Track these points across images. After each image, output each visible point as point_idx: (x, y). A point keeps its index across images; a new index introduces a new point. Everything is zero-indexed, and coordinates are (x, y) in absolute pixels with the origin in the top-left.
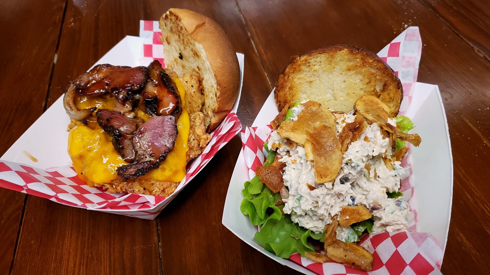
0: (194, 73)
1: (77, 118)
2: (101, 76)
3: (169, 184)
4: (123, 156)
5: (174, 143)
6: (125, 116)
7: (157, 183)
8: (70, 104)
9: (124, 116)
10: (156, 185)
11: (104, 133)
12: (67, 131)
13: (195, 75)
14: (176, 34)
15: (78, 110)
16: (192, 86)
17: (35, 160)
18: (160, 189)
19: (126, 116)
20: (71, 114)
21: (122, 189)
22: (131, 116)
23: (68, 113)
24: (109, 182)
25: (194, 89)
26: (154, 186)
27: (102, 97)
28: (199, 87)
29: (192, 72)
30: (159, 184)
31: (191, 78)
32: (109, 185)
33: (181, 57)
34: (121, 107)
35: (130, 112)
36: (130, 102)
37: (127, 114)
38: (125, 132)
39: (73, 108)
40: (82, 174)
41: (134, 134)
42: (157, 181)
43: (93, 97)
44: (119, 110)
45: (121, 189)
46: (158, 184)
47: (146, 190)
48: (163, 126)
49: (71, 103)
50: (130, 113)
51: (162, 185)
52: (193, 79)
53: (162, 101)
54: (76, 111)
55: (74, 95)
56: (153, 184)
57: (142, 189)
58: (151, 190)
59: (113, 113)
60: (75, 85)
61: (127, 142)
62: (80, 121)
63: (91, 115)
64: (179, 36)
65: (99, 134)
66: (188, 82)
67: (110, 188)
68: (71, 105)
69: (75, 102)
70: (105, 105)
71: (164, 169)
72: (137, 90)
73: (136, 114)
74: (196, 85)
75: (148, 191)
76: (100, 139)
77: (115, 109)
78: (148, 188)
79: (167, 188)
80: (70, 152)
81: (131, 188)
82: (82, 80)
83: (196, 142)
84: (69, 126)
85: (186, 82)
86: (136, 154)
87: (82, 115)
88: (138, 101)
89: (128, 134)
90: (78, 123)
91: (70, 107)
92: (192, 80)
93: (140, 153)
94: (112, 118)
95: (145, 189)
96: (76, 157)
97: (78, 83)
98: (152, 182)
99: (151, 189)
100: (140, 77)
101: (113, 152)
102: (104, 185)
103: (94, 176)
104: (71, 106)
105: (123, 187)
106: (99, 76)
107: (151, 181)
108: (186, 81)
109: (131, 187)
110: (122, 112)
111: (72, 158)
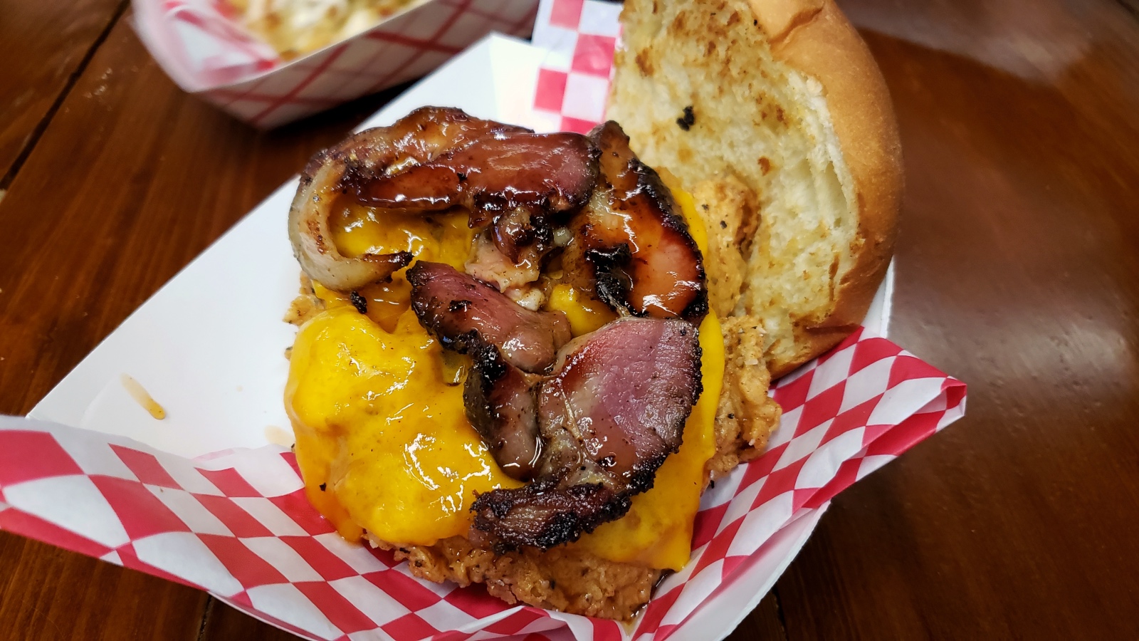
0: (730, 180)
1: (334, 282)
2: (436, 145)
3: (635, 572)
4: (498, 453)
5: (681, 425)
6: (509, 298)
7: (602, 570)
8: (318, 229)
9: (507, 300)
10: (596, 575)
11: (432, 353)
12: (285, 320)
13: (733, 188)
14: (698, 41)
15: (343, 253)
16: (724, 224)
17: (158, 412)
18: (604, 591)
19: (514, 299)
20: (314, 266)
21: (472, 573)
22: (531, 301)
23: (302, 257)
24: (431, 544)
25: (728, 237)
26: (588, 577)
27: (429, 221)
28: (740, 228)
29: (722, 175)
30: (605, 572)
31: (719, 195)
32: (426, 554)
33: (688, 120)
34: (500, 267)
35: (531, 285)
36: (538, 252)
37: (517, 293)
38: (518, 360)
39: (328, 243)
40: (323, 487)
41: (544, 373)
42: (604, 561)
43: (397, 217)
44: (491, 273)
45: (468, 572)
46: (603, 573)
47: (557, 589)
48: (652, 360)
49: (323, 226)
50: (527, 292)
51: (615, 576)
52: (727, 201)
53: (645, 263)
54: (337, 255)
55: (333, 197)
56: (585, 571)
57: (544, 583)
58: (573, 593)
59: (469, 282)
60: (341, 162)
61: (518, 401)
62: (342, 292)
63: (388, 279)
64: (712, 47)
65: (414, 351)
66: (712, 209)
67: (429, 564)
68: (322, 233)
69: (334, 223)
70: (435, 248)
71: (635, 523)
72: (562, 212)
73: (548, 295)
74: (734, 225)
75: (561, 595)
76: (417, 374)
77: (471, 270)
78: (566, 584)
79: (624, 587)
80: (294, 402)
81: (504, 576)
82: (367, 151)
83: (733, 424)
84: (295, 304)
85: (706, 207)
86: (544, 449)
87: (358, 273)
88: (561, 250)
89: (527, 372)
90: (333, 299)
91: (320, 240)
92: (722, 203)
93: (561, 448)
94: (471, 303)
95: (553, 585)
96: (317, 430)
97: (353, 156)
98: (587, 563)
99: (577, 588)
100: (573, 167)
101: (459, 427)
102: (409, 549)
103: (378, 511)
104: (320, 237)
105: (478, 566)
106: (430, 145)
107: (581, 561)
108: (704, 202)
109: (507, 573)
110: (503, 284)
111: (299, 428)
